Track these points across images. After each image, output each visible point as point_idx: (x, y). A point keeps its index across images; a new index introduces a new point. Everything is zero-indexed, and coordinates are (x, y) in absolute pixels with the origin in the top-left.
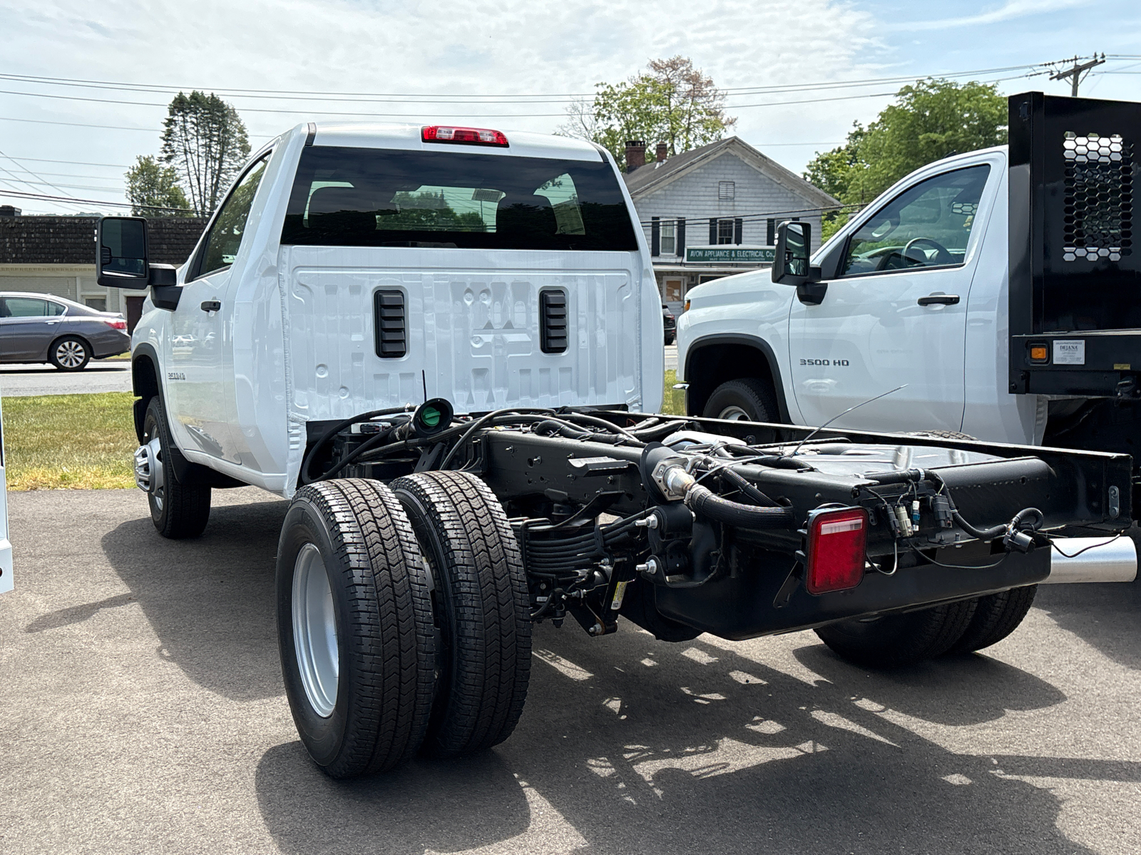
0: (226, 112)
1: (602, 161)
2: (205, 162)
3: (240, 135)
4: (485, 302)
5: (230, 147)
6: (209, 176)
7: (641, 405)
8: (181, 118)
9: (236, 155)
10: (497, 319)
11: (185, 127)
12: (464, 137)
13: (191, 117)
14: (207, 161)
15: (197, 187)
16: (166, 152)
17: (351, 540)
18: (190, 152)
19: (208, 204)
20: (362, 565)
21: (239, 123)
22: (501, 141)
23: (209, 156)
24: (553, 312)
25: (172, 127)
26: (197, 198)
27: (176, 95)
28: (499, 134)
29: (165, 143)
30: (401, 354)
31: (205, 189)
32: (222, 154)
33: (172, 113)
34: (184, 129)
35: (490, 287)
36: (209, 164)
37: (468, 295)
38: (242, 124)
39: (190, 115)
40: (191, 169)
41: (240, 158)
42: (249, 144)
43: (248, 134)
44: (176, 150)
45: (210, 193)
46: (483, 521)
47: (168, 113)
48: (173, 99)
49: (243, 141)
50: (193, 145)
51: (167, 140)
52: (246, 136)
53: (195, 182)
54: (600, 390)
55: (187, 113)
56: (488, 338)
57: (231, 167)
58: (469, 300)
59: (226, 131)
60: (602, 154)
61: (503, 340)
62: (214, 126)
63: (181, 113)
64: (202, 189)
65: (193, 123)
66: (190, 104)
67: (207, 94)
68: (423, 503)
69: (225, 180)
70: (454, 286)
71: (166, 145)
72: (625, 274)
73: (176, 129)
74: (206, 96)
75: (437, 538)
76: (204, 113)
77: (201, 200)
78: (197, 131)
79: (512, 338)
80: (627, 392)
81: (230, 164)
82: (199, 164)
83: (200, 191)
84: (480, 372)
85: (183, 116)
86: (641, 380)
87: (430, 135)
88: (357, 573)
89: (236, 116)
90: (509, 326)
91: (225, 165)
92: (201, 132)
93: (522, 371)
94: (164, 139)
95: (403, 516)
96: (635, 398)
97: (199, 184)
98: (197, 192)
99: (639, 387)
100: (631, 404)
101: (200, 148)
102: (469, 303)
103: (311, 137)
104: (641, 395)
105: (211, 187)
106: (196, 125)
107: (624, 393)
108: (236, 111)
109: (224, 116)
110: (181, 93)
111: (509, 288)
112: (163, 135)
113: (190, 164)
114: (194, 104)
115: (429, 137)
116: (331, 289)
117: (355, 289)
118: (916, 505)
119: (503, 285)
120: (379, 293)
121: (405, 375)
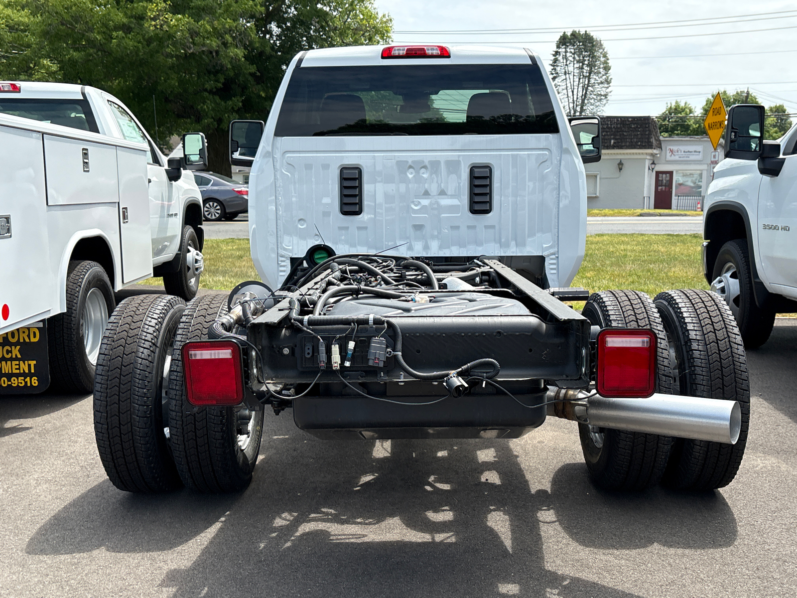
0: (595, 43)
1: (531, 63)
2: (578, 80)
3: (604, 59)
4: (424, 175)
5: (596, 68)
6: (580, 89)
7: (558, 257)
8: (564, 50)
9: (600, 73)
10: (434, 189)
11: (566, 55)
12: (414, 53)
13: (570, 49)
14: (579, 79)
15: (572, 97)
16: (552, 74)
18: (569, 74)
19: (578, 109)
21: (603, 50)
22: (444, 54)
23: (581, 76)
24: (480, 182)
25: (557, 56)
26: (571, 105)
27: (562, 34)
28: (443, 49)
29: (552, 68)
31: (577, 98)
32: (590, 73)
33: (558, 47)
34: (565, 58)
35: (427, 164)
36: (581, 81)
37: (411, 170)
38: (605, 51)
39: (570, 47)
40: (569, 85)
41: (603, 75)
42: (610, 65)
43: (609, 57)
44: (559, 72)
45: (581, 101)
47: (556, 47)
48: (559, 37)
49: (606, 63)
50: (571, 68)
51: (554, 66)
52: (608, 59)
53: (570, 94)
54: (521, 244)
55: (568, 46)
56: (425, 202)
57: (596, 82)
58: (412, 173)
59: (594, 57)
60: (532, 58)
61: (437, 203)
62: (586, 53)
63: (564, 47)
64: (575, 99)
65: (571, 52)
66: (570, 39)
67: (582, 32)
69: (592, 91)
70: (399, 163)
71: (552, 69)
72: (547, 153)
73: (560, 58)
74: (582, 33)
76: (579, 45)
77: (574, 106)
78: (574, 58)
79: (445, 202)
80: (545, 246)
81: (596, 80)
82: (574, 81)
83: (573, 100)
84: (418, 227)
85: (565, 48)
86: (558, 236)
89: (601, 45)
90: (442, 193)
91: (592, 81)
92: (577, 58)
93: (452, 227)
94: (551, 65)
96: (552, 251)
97: (573, 95)
98: (571, 100)
99: (556, 242)
100: (548, 256)
101: (576, 69)
102: (410, 176)
103: (300, 61)
104: (558, 249)
105: (582, 97)
106: (574, 54)
107: (542, 247)
108: (602, 42)
109: (593, 46)
110: (565, 33)
111: (443, 165)
112: (551, 62)
113: (568, 81)
114: (573, 39)
115: (387, 54)
116: (308, 167)
117: (326, 167)
118: (351, 345)
119: (438, 162)
120: (343, 169)
121: (361, 228)
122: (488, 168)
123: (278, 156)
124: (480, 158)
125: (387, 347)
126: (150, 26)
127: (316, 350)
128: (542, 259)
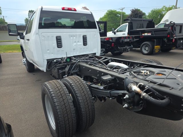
1: (91, 14)
4: (74, 38)
10: (76, 41)
12: (69, 9)
17: (54, 96)
20: (57, 101)
22: (75, 10)
24: (85, 39)
28: (75, 9)
30: (61, 47)
37: (72, 37)
46: (82, 86)
54: (92, 51)
56: (75, 44)
61: (77, 44)
68: (69, 83)
70: (69, 35)
72: (95, 33)
75: (73, 91)
80: (96, 51)
84: (74, 49)
87: (63, 9)
88: (56, 103)
90: (78, 42)
93: (81, 49)
95: (65, 88)
100: (96, 53)
103: (42, 8)
117: (53, 36)
119: (77, 35)
120: (57, 37)
121: (62, 51)
123: (40, 34)
124: (84, 34)
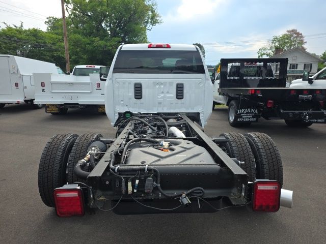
4: (162, 87)
7: (204, 113)
10: (165, 91)
22: (169, 47)
24: (180, 89)
28: (168, 45)
30: (141, 98)
35: (163, 83)
37: (157, 85)
56: (162, 95)
60: (197, 48)
61: (166, 96)
70: (154, 83)
72: (201, 80)
79: (168, 95)
80: (200, 109)
84: (160, 103)
86: (204, 106)
90: (168, 92)
93: (171, 103)
99: (203, 108)
100: (201, 112)
102: (157, 87)
104: (204, 110)
111: (168, 83)
115: (150, 47)
116: (124, 83)
117: (129, 83)
118: (137, 182)
119: (166, 82)
120: (136, 84)
121: (141, 103)
122: (182, 84)
123: (114, 79)
124: (180, 81)
125: (154, 181)
126: (95, 44)
127: (120, 186)
128: (198, 114)
